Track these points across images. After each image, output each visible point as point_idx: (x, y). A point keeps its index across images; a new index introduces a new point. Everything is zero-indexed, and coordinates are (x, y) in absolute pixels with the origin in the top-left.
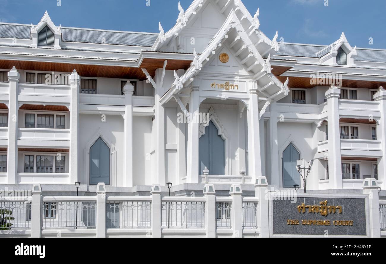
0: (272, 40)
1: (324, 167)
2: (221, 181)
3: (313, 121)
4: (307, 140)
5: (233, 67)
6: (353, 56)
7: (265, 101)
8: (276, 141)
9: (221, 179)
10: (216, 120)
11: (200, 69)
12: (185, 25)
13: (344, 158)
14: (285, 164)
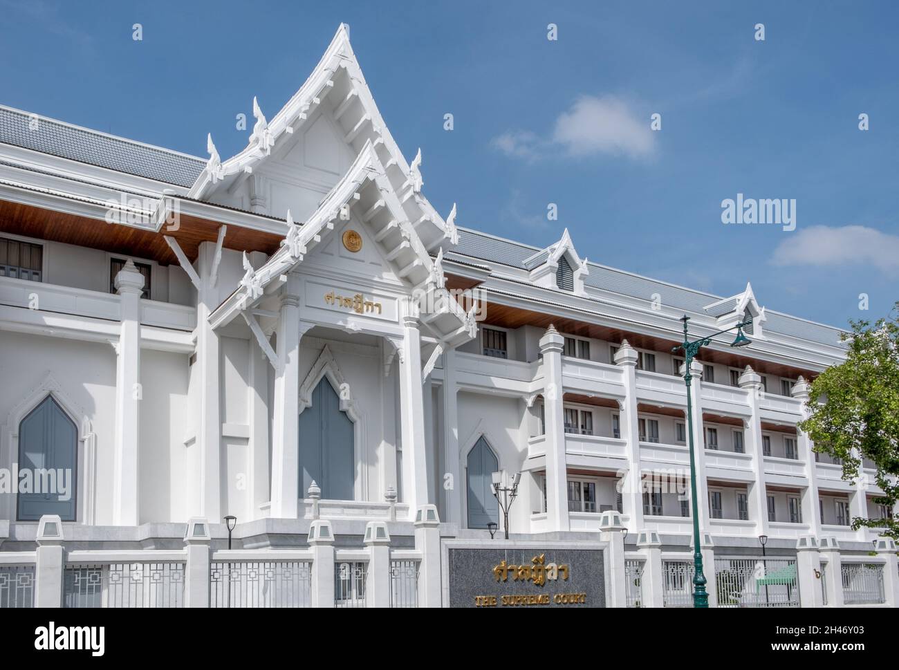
0: (445, 219)
1: (540, 488)
2: (347, 515)
3: (521, 394)
4: (511, 432)
5: (371, 263)
6: (582, 277)
7: (434, 346)
8: (455, 431)
9: (346, 511)
10: (336, 376)
11: (301, 259)
12: (268, 153)
13: (572, 471)
14: (472, 478)
